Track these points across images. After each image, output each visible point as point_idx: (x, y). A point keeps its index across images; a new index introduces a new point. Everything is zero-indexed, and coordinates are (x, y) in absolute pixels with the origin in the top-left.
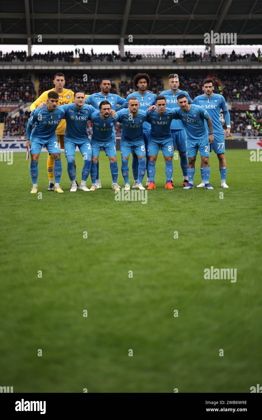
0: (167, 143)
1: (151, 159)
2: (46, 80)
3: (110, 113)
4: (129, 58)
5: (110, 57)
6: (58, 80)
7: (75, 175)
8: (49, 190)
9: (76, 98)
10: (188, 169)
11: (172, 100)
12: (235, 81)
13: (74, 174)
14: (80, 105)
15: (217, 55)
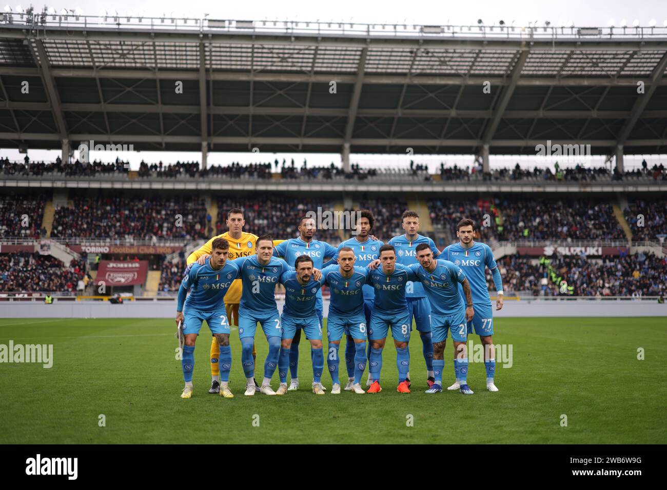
0: (400, 320)
1: (376, 345)
2: (227, 206)
3: (313, 274)
4: (356, 173)
5: (328, 173)
6: (234, 220)
7: (253, 369)
8: (211, 393)
9: (259, 248)
10: (433, 361)
11: (407, 251)
12: (520, 209)
13: (251, 368)
14: (265, 259)
15: (492, 170)
